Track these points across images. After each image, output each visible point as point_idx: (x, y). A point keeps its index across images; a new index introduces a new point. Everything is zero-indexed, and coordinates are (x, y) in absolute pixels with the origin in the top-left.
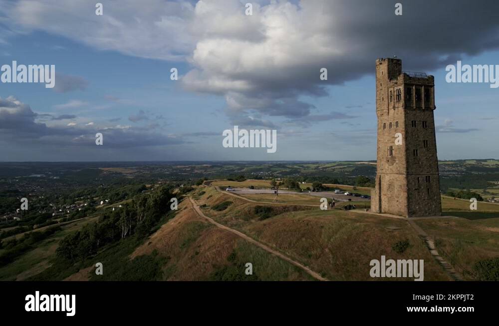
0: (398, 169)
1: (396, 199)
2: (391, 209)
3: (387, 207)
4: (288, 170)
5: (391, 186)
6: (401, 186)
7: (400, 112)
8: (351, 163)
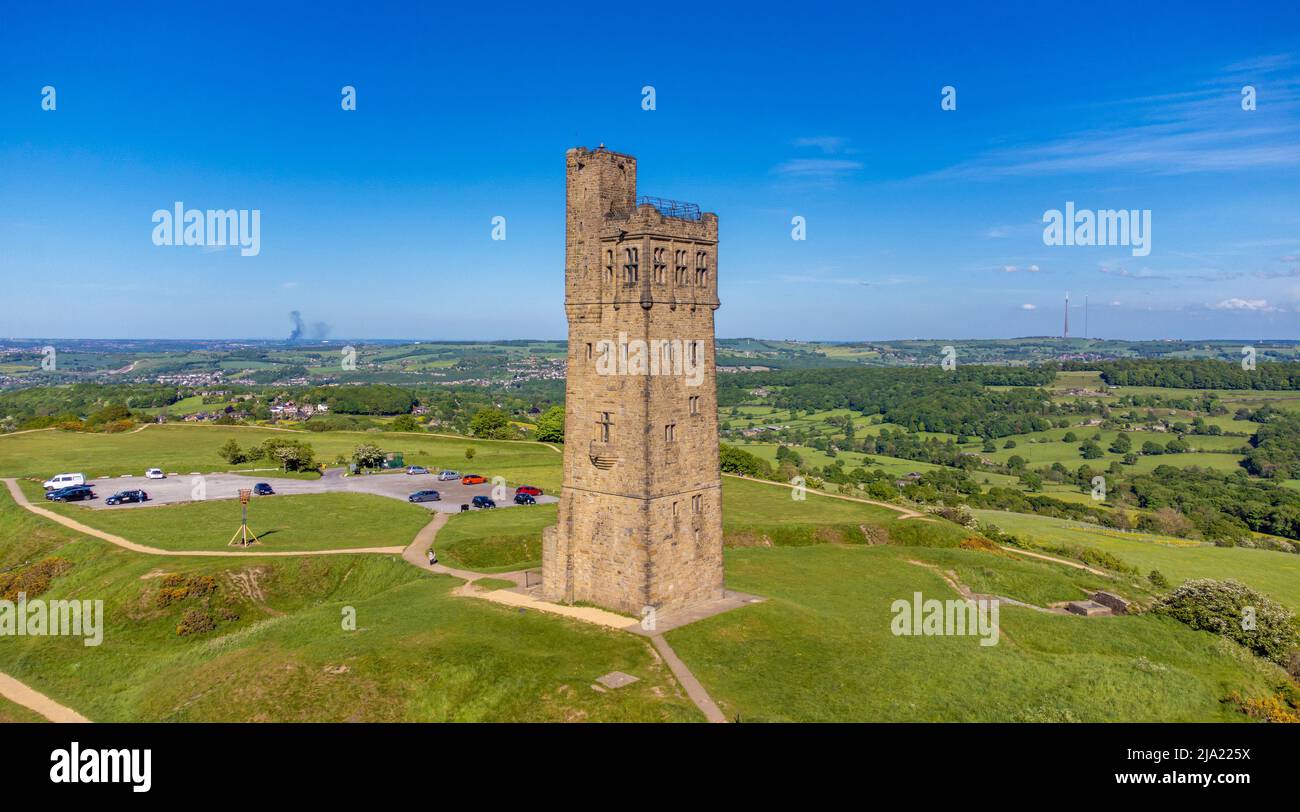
0: (625, 480)
1: (617, 567)
2: (599, 594)
3: (589, 588)
4: (275, 367)
5: (600, 527)
6: (630, 530)
7: (633, 317)
8: (449, 347)
